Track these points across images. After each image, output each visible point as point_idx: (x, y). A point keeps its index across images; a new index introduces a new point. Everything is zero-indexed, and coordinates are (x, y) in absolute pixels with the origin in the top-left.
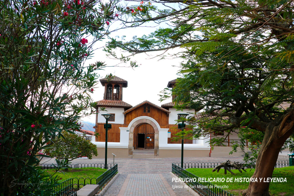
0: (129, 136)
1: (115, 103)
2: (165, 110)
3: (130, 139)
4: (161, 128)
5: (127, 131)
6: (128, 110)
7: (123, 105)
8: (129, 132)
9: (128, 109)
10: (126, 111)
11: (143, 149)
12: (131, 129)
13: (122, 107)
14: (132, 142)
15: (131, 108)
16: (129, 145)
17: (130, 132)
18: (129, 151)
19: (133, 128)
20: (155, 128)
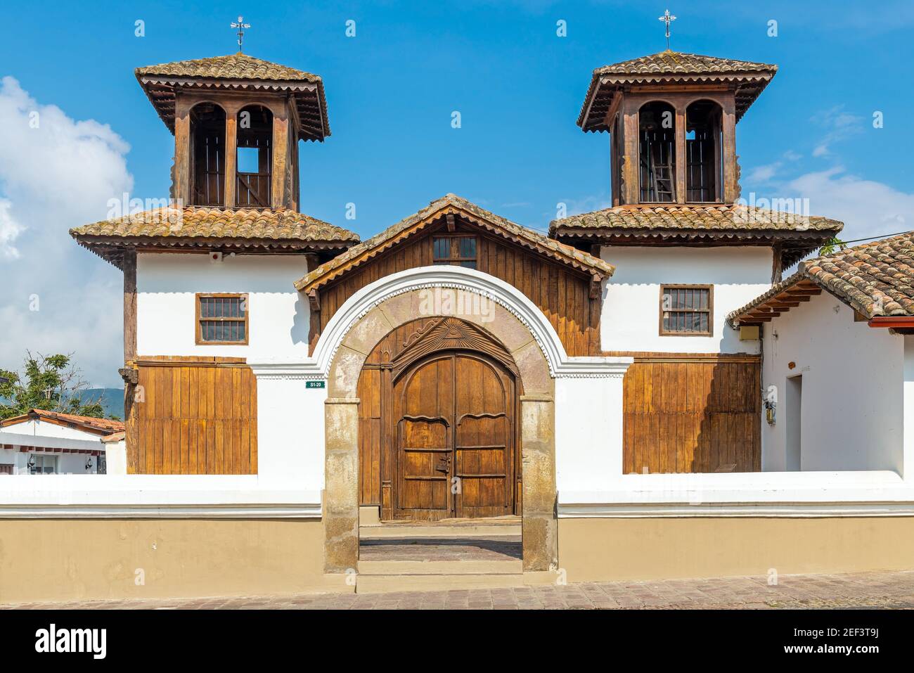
0: (328, 423)
1: (247, 224)
2: (578, 254)
3: (333, 447)
4: (568, 353)
5: (308, 385)
6: (332, 264)
7: (297, 234)
8: (322, 394)
9: (331, 258)
10: (320, 271)
11: (436, 519)
12: (339, 372)
13: (289, 251)
14: (351, 465)
15: (353, 252)
16: (325, 493)
17: (331, 394)
18: (329, 537)
19: (354, 363)
20: (526, 352)
